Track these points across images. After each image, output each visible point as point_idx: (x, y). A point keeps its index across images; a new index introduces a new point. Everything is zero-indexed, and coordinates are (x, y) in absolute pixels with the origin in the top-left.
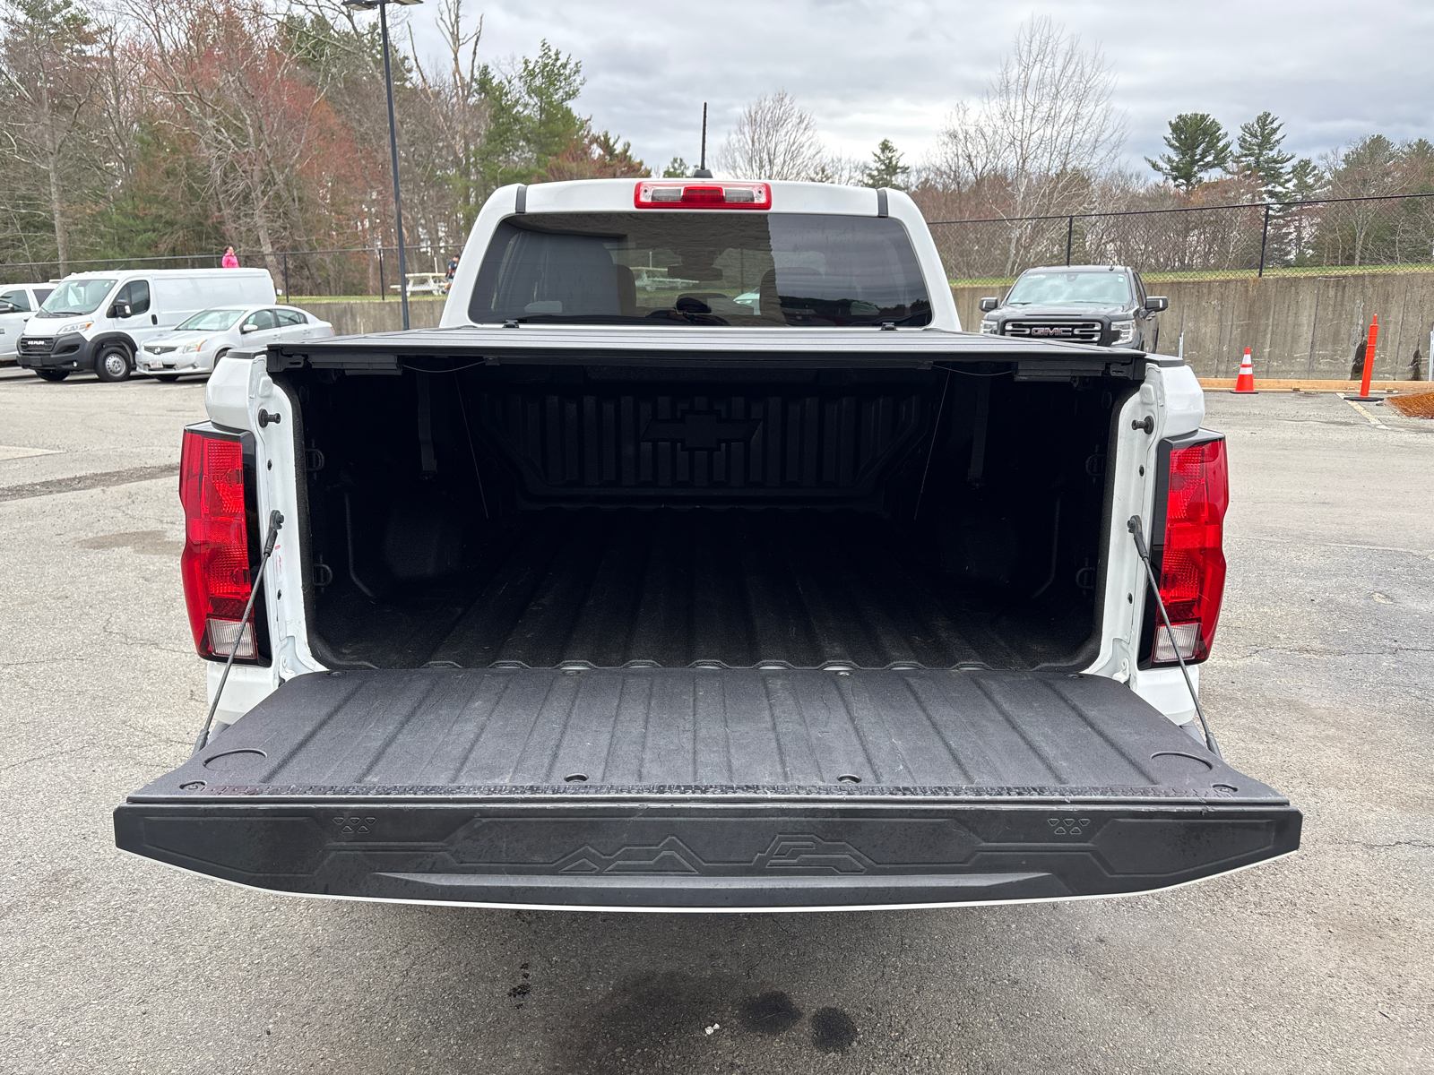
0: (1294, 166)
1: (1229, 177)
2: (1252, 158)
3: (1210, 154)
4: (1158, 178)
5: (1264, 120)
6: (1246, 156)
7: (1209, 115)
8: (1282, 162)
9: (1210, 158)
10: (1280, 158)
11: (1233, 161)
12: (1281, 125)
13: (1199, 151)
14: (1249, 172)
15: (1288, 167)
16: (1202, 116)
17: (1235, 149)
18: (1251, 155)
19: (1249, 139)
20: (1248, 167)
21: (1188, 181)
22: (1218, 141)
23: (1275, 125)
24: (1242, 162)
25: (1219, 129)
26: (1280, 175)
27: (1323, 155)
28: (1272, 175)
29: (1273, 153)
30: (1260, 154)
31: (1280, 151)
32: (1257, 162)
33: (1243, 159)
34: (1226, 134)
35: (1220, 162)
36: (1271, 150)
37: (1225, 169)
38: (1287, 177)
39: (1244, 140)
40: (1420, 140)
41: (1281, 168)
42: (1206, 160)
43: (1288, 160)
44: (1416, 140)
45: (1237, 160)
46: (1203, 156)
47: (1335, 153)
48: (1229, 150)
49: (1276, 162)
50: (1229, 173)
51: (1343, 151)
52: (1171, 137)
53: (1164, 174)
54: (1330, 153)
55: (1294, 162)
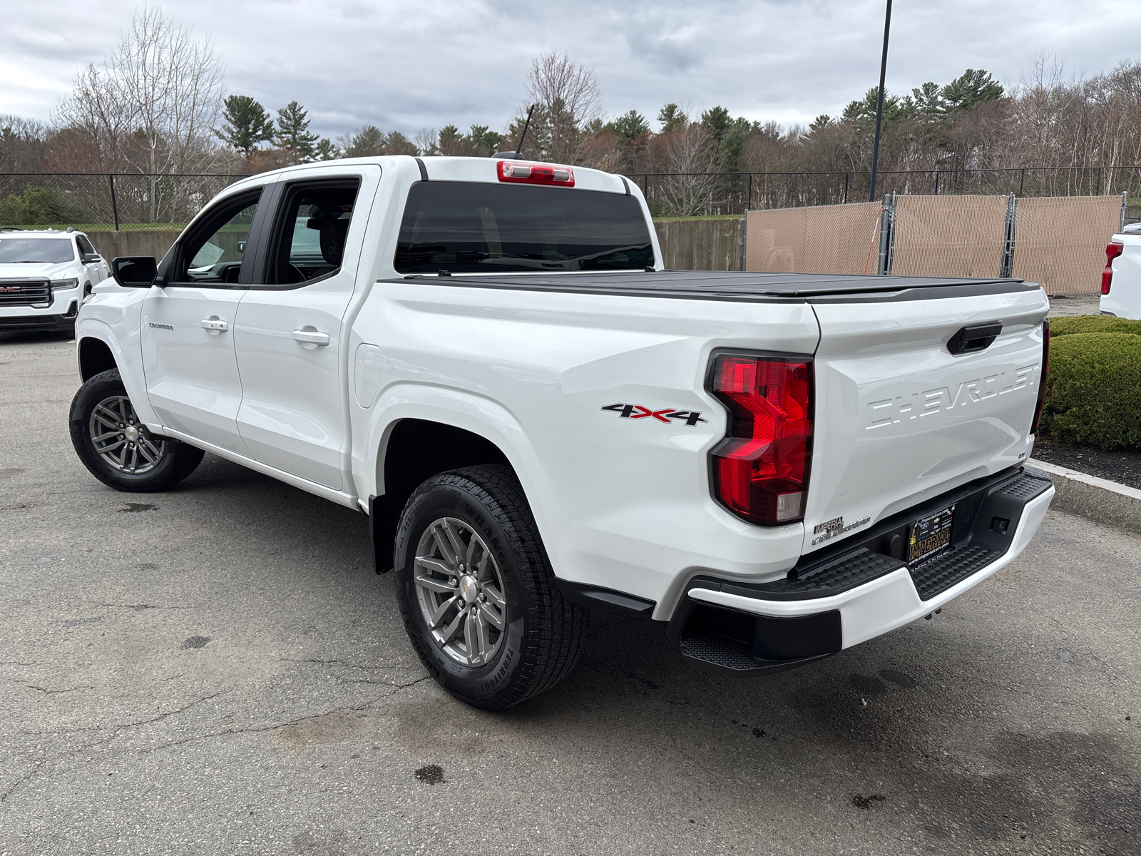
0: (318, 144)
1: (276, 148)
2: (290, 135)
3: (259, 129)
4: (223, 144)
5: (293, 106)
6: (285, 133)
7: (252, 99)
8: (311, 139)
9: (260, 133)
10: (309, 137)
11: (277, 137)
12: (306, 113)
13: (251, 126)
14: (290, 146)
15: (315, 145)
16: (248, 99)
17: (276, 126)
18: (289, 133)
19: (285, 121)
20: (288, 141)
21: (247, 148)
22: (264, 120)
23: (302, 112)
24: (283, 137)
25: (263, 111)
26: (312, 150)
27: (340, 137)
28: (306, 149)
29: (304, 133)
30: (295, 133)
31: (308, 132)
32: (294, 138)
33: (284, 135)
34: (268, 116)
35: (268, 135)
36: (303, 130)
37: (272, 142)
38: (317, 151)
39: (282, 121)
40: (396, 132)
41: (311, 144)
42: (258, 134)
43: (316, 139)
44: (393, 132)
45: (279, 135)
46: (255, 131)
47: (348, 136)
48: (273, 127)
49: (306, 139)
50: (276, 145)
51: (353, 136)
52: (228, 113)
53: (228, 141)
54: (344, 137)
55: (319, 141)
